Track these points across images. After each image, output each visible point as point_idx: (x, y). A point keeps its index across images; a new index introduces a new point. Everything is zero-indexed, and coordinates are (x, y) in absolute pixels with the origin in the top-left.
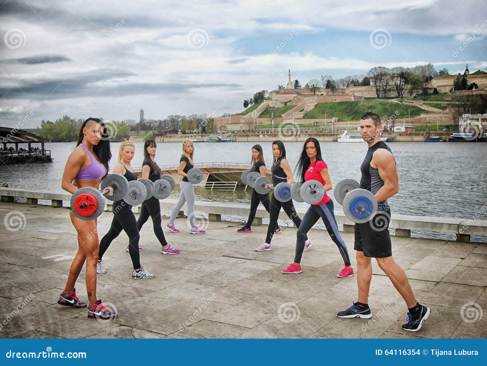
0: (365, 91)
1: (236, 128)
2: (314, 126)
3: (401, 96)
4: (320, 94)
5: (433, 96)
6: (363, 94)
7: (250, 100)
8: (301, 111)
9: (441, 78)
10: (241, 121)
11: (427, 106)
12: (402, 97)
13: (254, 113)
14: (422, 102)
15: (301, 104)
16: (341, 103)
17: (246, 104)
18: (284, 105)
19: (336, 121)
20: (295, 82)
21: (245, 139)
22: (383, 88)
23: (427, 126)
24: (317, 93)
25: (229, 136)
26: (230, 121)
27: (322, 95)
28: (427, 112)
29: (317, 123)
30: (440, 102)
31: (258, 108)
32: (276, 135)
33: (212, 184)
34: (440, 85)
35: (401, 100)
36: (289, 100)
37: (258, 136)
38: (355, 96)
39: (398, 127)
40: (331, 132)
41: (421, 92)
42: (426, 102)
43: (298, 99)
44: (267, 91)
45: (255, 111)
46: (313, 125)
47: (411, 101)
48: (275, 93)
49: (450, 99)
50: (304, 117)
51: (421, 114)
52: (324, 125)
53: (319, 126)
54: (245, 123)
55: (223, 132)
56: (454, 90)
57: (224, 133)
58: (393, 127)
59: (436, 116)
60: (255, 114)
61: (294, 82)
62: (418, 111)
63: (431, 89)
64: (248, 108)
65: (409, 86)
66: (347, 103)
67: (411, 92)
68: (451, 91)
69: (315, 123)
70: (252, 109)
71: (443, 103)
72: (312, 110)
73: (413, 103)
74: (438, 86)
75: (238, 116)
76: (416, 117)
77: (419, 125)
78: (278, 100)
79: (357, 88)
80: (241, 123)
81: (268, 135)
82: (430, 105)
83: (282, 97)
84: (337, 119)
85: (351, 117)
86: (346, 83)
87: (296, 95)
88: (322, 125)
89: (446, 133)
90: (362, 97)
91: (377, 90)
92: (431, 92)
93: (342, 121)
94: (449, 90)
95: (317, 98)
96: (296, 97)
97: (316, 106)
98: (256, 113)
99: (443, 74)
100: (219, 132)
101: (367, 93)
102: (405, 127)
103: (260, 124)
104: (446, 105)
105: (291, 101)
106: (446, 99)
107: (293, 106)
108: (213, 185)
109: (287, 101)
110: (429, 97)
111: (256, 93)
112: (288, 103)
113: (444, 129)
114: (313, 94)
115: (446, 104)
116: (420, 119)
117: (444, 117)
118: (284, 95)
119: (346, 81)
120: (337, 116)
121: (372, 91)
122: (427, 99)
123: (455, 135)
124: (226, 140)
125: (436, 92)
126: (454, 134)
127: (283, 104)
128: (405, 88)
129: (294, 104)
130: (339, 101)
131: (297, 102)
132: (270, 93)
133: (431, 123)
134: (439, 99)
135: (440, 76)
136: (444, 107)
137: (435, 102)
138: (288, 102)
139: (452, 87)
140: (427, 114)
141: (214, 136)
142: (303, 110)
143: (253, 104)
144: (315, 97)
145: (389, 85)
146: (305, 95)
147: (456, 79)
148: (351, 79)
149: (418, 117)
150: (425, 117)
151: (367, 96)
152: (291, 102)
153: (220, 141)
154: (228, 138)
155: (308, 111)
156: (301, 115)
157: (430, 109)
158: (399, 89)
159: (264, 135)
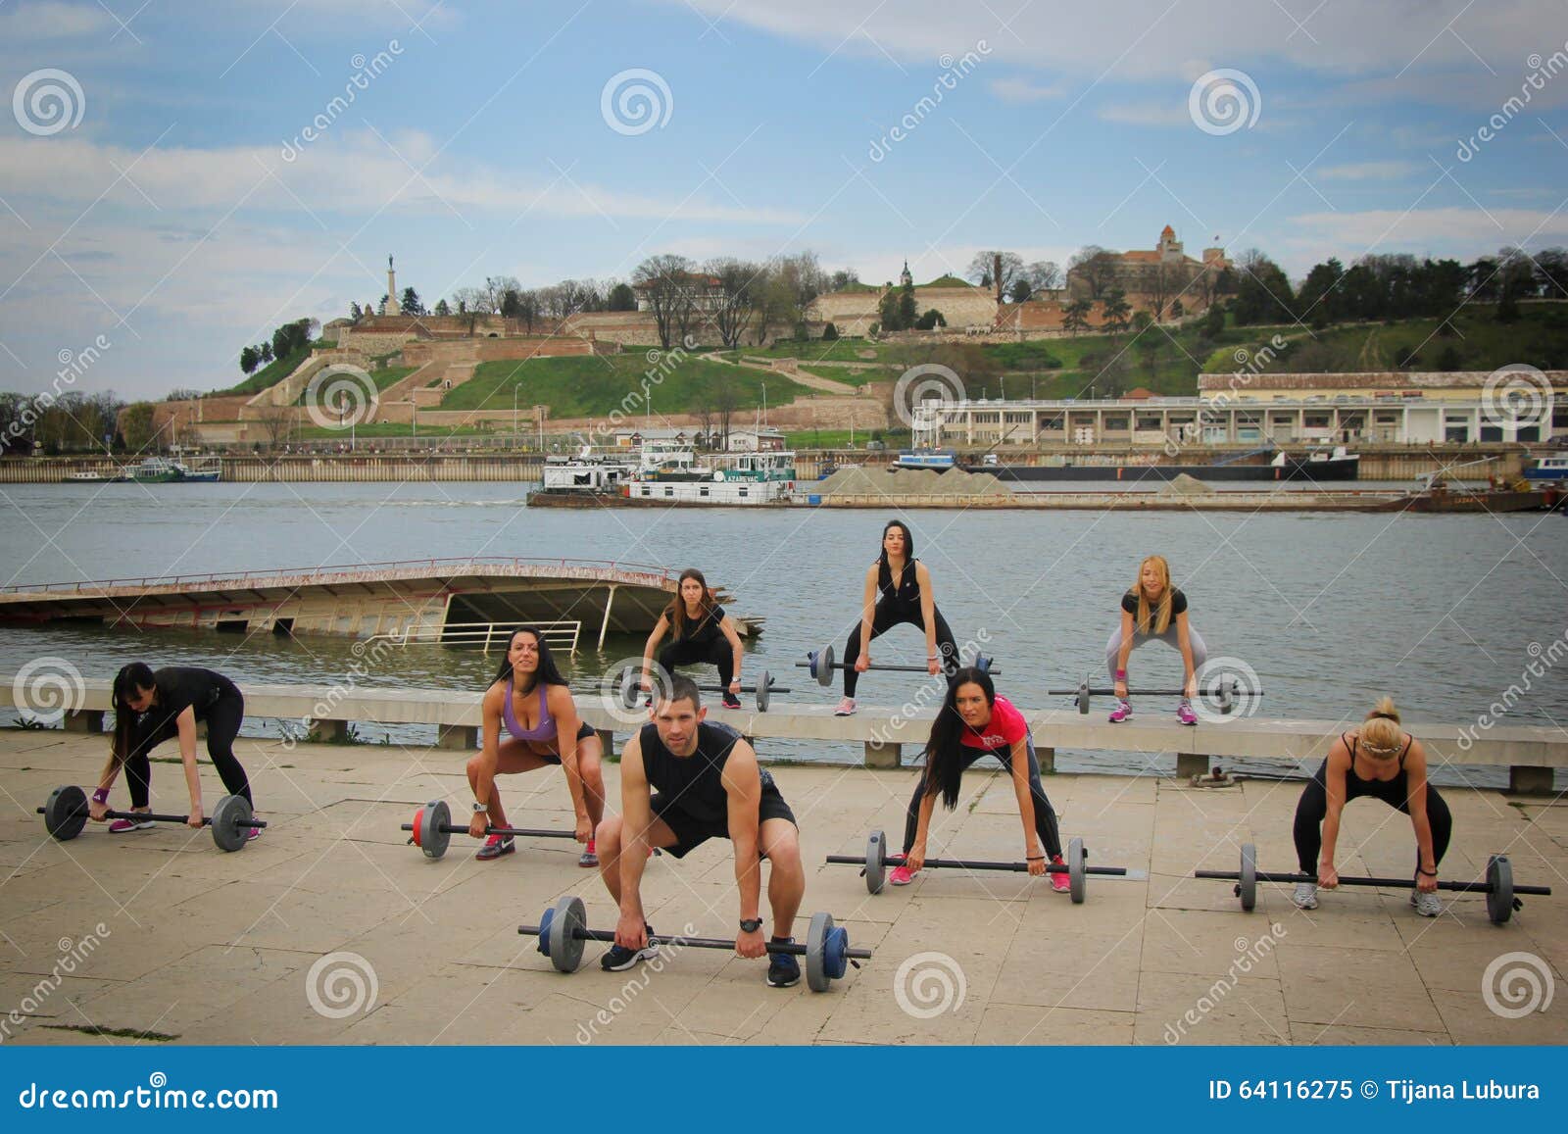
0: (624, 327)
1: (226, 435)
2: (478, 432)
3: (732, 343)
4: (487, 332)
5: (823, 346)
6: (617, 335)
7: (261, 348)
8: (432, 385)
9: (842, 293)
10: (240, 414)
11: (810, 375)
12: (735, 347)
13: (284, 389)
14: (795, 363)
15: (430, 362)
16: (556, 363)
17: (249, 360)
18: (378, 365)
19: (545, 417)
20: (405, 293)
21: (264, 472)
22: (679, 319)
23: (817, 433)
24: (479, 330)
25: (209, 463)
26: (200, 414)
27: (493, 335)
28: (809, 392)
29: (487, 422)
30: (846, 365)
31: (294, 374)
32: (365, 460)
33: (486, 629)
34: (840, 313)
35: (732, 354)
36: (394, 350)
37: (307, 462)
38: (596, 341)
39: (742, 437)
40: (538, 450)
41: (788, 333)
42: (804, 363)
43: (420, 348)
44: (316, 323)
45: (286, 383)
46: (475, 427)
47: (763, 360)
48: (349, 329)
49: (872, 355)
50: (442, 402)
51: (795, 397)
52: (510, 429)
53: (492, 432)
54: (259, 422)
55: (187, 448)
56: (883, 329)
57: (191, 453)
58: (727, 435)
59: (838, 403)
60: (282, 393)
61: (403, 295)
62: (786, 390)
63: (817, 324)
64: (256, 372)
65: (755, 316)
66: (575, 361)
67: (761, 332)
68: (873, 331)
69: (480, 422)
70: (272, 378)
71: (854, 365)
72: (467, 383)
73: (770, 364)
74: (836, 318)
75: (227, 399)
76: (781, 407)
77: (791, 429)
78: (358, 351)
79: (597, 319)
80: (243, 422)
81: (340, 460)
82: (819, 372)
83: (371, 342)
84: (547, 409)
85: (589, 404)
86: (561, 303)
87: (414, 336)
88: (501, 429)
89: (877, 453)
90: (615, 346)
91: (662, 326)
92: (820, 332)
93: (563, 417)
94: (867, 329)
95: (478, 346)
96: (415, 341)
97: (479, 370)
98: (287, 390)
99: (844, 284)
100: (174, 448)
101: (628, 333)
102: (759, 437)
103: (306, 426)
104: (863, 372)
105: (398, 353)
106: (862, 356)
107: (410, 370)
108: (490, 633)
109: (384, 353)
110: (812, 347)
111: (280, 327)
112: (390, 361)
113: (871, 444)
114: (468, 332)
115: (862, 369)
116: (794, 412)
117: (862, 408)
118: (377, 336)
119: (562, 296)
120: (545, 402)
121: (646, 327)
122: (807, 353)
123: (904, 460)
124: (200, 474)
125: (831, 333)
126: (901, 457)
127: (374, 363)
128: (744, 321)
129: (409, 362)
130: (549, 356)
131: (417, 357)
132: (327, 327)
133: (825, 424)
134: (842, 354)
135: (837, 288)
136: (859, 377)
137: (830, 364)
138: (388, 357)
139: (873, 321)
140: (812, 398)
141: (158, 464)
142: (438, 382)
143: (270, 363)
144: (472, 345)
145: (697, 311)
146: (441, 335)
147: (884, 298)
148: (576, 290)
149: (788, 406)
150: (808, 405)
151: (629, 343)
152: (400, 356)
153: (178, 477)
154: (207, 468)
155: (456, 384)
156: (434, 396)
157: (818, 383)
158: (726, 324)
159: (325, 460)
